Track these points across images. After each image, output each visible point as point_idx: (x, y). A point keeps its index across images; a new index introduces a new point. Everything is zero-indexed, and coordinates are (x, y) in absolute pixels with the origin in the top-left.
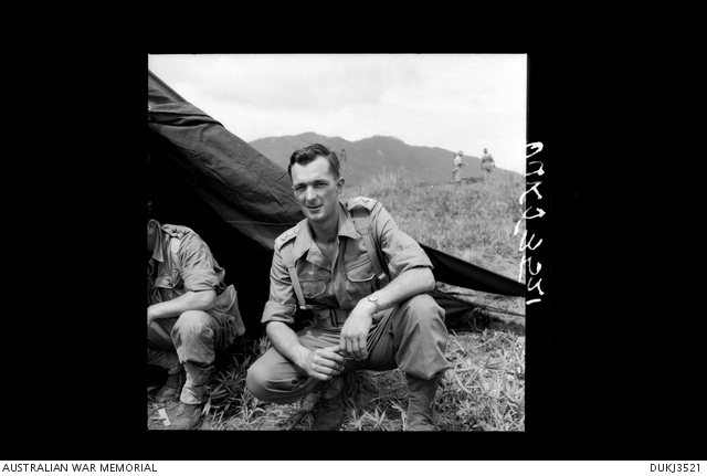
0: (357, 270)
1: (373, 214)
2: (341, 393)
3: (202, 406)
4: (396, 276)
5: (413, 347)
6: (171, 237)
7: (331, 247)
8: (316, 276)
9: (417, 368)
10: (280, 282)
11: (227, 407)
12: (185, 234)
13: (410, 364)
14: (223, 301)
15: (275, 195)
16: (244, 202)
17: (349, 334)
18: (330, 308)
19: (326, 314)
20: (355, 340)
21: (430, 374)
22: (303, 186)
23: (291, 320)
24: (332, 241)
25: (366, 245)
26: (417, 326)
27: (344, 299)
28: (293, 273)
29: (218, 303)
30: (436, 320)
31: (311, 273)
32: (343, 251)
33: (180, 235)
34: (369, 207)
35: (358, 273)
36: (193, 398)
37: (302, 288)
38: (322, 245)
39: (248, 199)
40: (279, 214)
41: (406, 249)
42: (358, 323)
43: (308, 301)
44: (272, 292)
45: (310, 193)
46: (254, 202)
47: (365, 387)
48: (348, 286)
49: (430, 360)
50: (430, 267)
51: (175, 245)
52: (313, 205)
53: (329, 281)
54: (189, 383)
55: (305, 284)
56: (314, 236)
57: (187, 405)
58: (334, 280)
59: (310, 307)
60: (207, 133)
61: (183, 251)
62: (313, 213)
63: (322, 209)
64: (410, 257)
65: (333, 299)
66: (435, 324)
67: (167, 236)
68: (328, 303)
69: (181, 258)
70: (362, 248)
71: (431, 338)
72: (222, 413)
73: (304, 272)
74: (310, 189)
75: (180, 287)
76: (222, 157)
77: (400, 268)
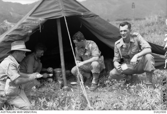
0: (134, 49)
1: (137, 37)
2: (131, 79)
3: (97, 84)
4: (143, 50)
5: (147, 65)
6: (89, 43)
7: (128, 44)
8: (125, 50)
9: (148, 69)
10: (116, 53)
11: (103, 85)
12: (93, 43)
13: (146, 69)
14: (100, 59)
15: (112, 33)
16: (104, 35)
17: (132, 61)
18: (128, 58)
19: (127, 60)
20: (133, 63)
21: (150, 70)
22: (122, 31)
23: (119, 61)
24: (128, 43)
25: (136, 44)
26: (147, 60)
27: (131, 56)
28: (120, 50)
29: (99, 60)
30: (152, 59)
31: (124, 50)
32: (131, 45)
33: (92, 43)
34: (137, 35)
35: (134, 50)
36: (95, 82)
37: (122, 53)
38: (126, 44)
39: (106, 34)
40: (113, 38)
41: (145, 44)
42: (134, 59)
43: (123, 56)
44: (115, 55)
45: (123, 33)
46: (107, 35)
47: (137, 79)
48: (132, 53)
49: (150, 68)
50: (150, 48)
51: (90, 45)
52: (124, 35)
53: (128, 52)
54: (94, 79)
55: (122, 52)
56: (124, 42)
57: (94, 84)
58: (129, 51)
59: (123, 58)
60: (96, 19)
61: (92, 47)
62: (124, 37)
63: (126, 36)
64: (146, 46)
65: (128, 56)
66: (151, 60)
67: (88, 43)
68: (127, 57)
69: (92, 48)
70: (135, 44)
71: (150, 63)
72: (102, 86)
73: (122, 50)
74: (123, 32)
75: (91, 56)
76: (99, 24)
77: (144, 48)
